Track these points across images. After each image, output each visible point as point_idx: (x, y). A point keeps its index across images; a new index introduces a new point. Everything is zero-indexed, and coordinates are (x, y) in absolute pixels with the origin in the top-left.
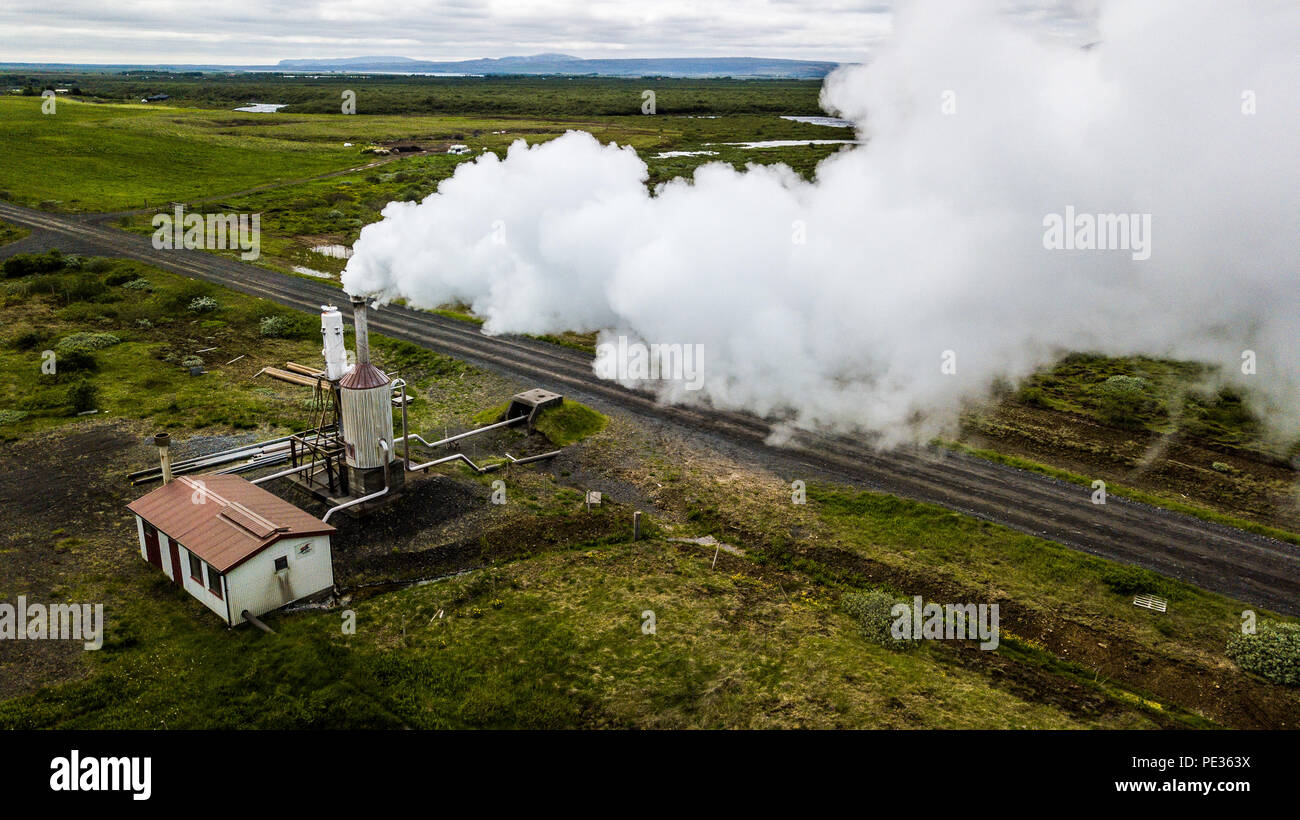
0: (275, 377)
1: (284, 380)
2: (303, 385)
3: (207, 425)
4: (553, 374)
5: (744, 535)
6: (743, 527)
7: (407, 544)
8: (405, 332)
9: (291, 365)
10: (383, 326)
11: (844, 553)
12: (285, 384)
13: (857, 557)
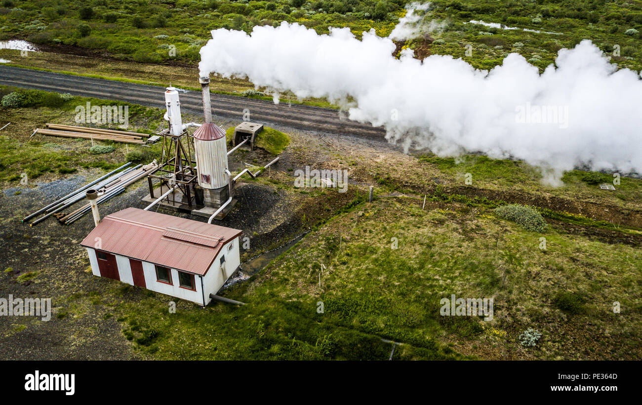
0: (47, 135)
1: (56, 136)
2: (73, 138)
3: (40, 175)
4: (229, 111)
5: (413, 187)
6: (411, 183)
7: (259, 229)
8: (109, 95)
9: (51, 125)
10: (90, 92)
11: (468, 188)
12: (58, 138)
13: (475, 189)
